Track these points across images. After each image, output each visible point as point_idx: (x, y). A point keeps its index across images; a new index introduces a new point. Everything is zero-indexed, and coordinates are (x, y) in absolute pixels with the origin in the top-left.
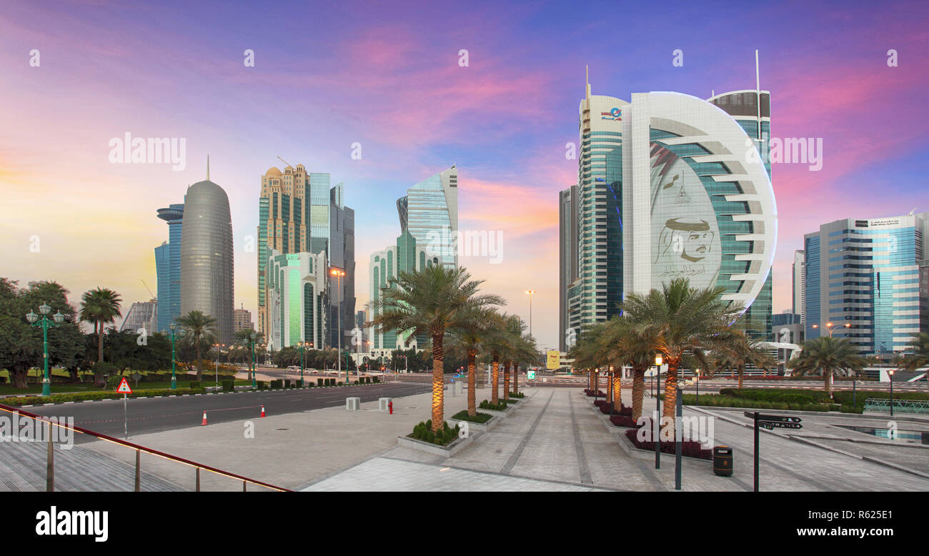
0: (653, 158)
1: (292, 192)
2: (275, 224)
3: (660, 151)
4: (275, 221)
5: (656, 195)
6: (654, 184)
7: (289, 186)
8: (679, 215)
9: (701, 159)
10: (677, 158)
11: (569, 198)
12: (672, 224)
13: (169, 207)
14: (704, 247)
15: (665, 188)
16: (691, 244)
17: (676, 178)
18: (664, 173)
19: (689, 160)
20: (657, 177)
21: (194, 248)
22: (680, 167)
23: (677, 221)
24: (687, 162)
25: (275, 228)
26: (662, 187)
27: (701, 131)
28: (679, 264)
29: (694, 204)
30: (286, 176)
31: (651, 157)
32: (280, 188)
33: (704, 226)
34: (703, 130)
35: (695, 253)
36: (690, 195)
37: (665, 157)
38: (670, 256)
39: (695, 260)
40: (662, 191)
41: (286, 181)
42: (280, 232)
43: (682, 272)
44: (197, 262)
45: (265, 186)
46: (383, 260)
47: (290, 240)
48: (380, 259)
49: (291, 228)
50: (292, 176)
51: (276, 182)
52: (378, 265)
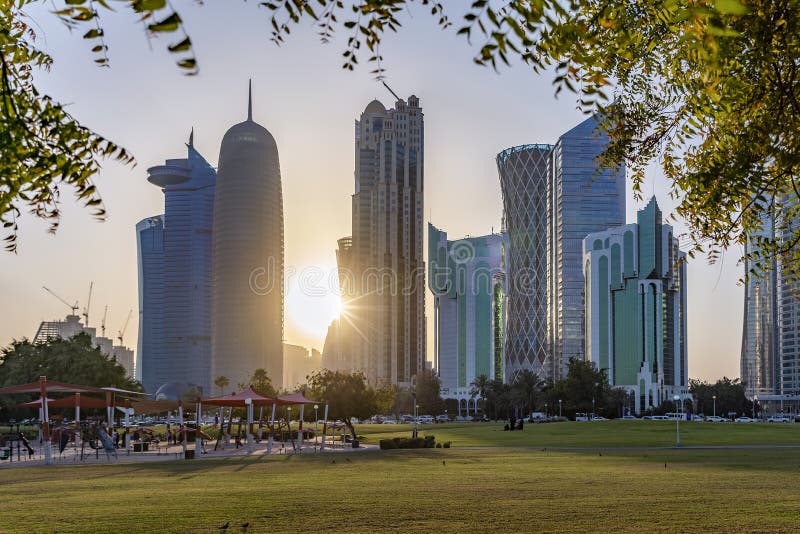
1: (407, 139)
2: (388, 191)
4: (388, 184)
7: (403, 131)
13: (164, 164)
30: (400, 114)
32: (394, 134)
41: (400, 122)
42: (394, 204)
45: (367, 130)
46: (616, 246)
47: (405, 217)
48: (611, 244)
49: (407, 198)
50: (407, 115)
51: (389, 124)
52: (607, 253)
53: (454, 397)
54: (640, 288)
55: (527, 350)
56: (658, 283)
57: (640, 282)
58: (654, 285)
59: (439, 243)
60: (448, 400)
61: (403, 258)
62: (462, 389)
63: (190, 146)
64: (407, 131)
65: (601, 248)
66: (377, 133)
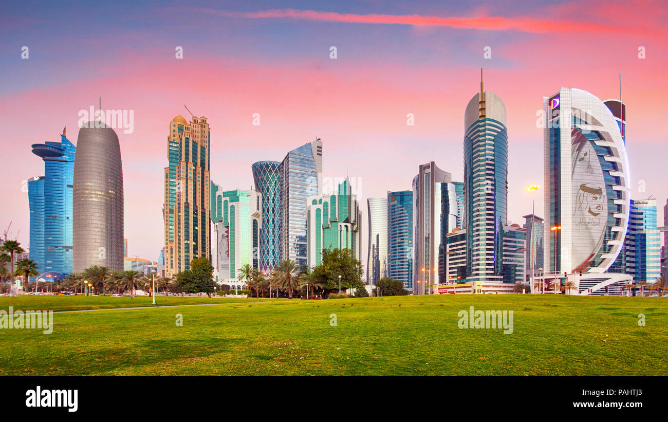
0: (573, 138)
1: (199, 140)
2: (187, 166)
3: (577, 133)
4: (187, 163)
5: (575, 165)
6: (574, 157)
7: (197, 134)
8: (587, 181)
9: (599, 143)
10: (586, 140)
11: (429, 170)
12: (583, 187)
13: (44, 143)
14: (600, 206)
15: (579, 161)
16: (593, 203)
17: (586, 154)
18: (579, 149)
19: (592, 142)
20: (575, 152)
21: (89, 184)
22: (588, 147)
23: (586, 186)
24: (592, 144)
25: (187, 170)
26: (578, 159)
27: (599, 123)
28: (587, 217)
29: (595, 175)
30: (195, 125)
31: (572, 136)
32: (191, 134)
33: (599, 191)
34: (601, 122)
35: (595, 210)
36: (593, 167)
37: (580, 138)
38: (582, 211)
39: (595, 215)
40: (578, 163)
41: (195, 129)
42: (191, 175)
43: (589, 223)
44: (92, 197)
45: (174, 131)
46: (326, 203)
47: (198, 183)
48: (323, 202)
49: (199, 173)
50: (200, 126)
51: (188, 129)
52: (321, 206)
53: (228, 284)
54: (339, 227)
55: (268, 264)
56: (349, 225)
57: (339, 224)
58: (346, 226)
59: (217, 192)
60: (223, 285)
61: (197, 206)
62: (233, 280)
63: (64, 137)
64: (200, 135)
65: (316, 204)
66: (181, 134)
